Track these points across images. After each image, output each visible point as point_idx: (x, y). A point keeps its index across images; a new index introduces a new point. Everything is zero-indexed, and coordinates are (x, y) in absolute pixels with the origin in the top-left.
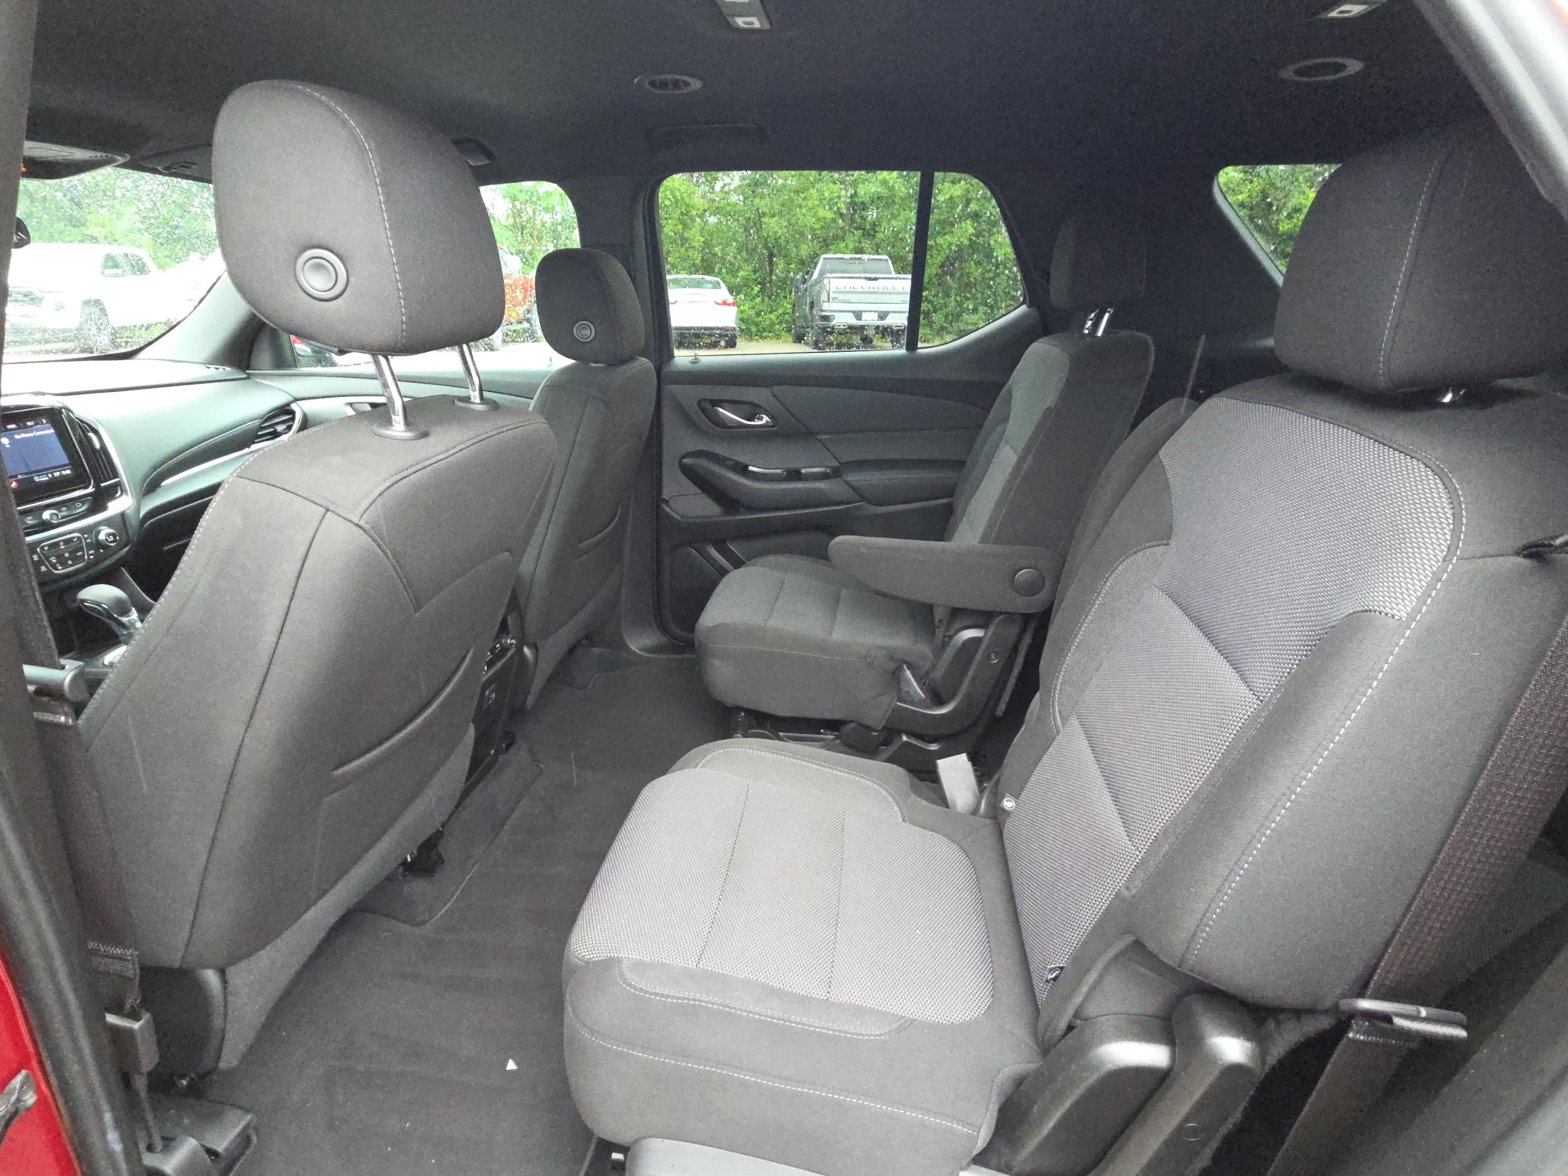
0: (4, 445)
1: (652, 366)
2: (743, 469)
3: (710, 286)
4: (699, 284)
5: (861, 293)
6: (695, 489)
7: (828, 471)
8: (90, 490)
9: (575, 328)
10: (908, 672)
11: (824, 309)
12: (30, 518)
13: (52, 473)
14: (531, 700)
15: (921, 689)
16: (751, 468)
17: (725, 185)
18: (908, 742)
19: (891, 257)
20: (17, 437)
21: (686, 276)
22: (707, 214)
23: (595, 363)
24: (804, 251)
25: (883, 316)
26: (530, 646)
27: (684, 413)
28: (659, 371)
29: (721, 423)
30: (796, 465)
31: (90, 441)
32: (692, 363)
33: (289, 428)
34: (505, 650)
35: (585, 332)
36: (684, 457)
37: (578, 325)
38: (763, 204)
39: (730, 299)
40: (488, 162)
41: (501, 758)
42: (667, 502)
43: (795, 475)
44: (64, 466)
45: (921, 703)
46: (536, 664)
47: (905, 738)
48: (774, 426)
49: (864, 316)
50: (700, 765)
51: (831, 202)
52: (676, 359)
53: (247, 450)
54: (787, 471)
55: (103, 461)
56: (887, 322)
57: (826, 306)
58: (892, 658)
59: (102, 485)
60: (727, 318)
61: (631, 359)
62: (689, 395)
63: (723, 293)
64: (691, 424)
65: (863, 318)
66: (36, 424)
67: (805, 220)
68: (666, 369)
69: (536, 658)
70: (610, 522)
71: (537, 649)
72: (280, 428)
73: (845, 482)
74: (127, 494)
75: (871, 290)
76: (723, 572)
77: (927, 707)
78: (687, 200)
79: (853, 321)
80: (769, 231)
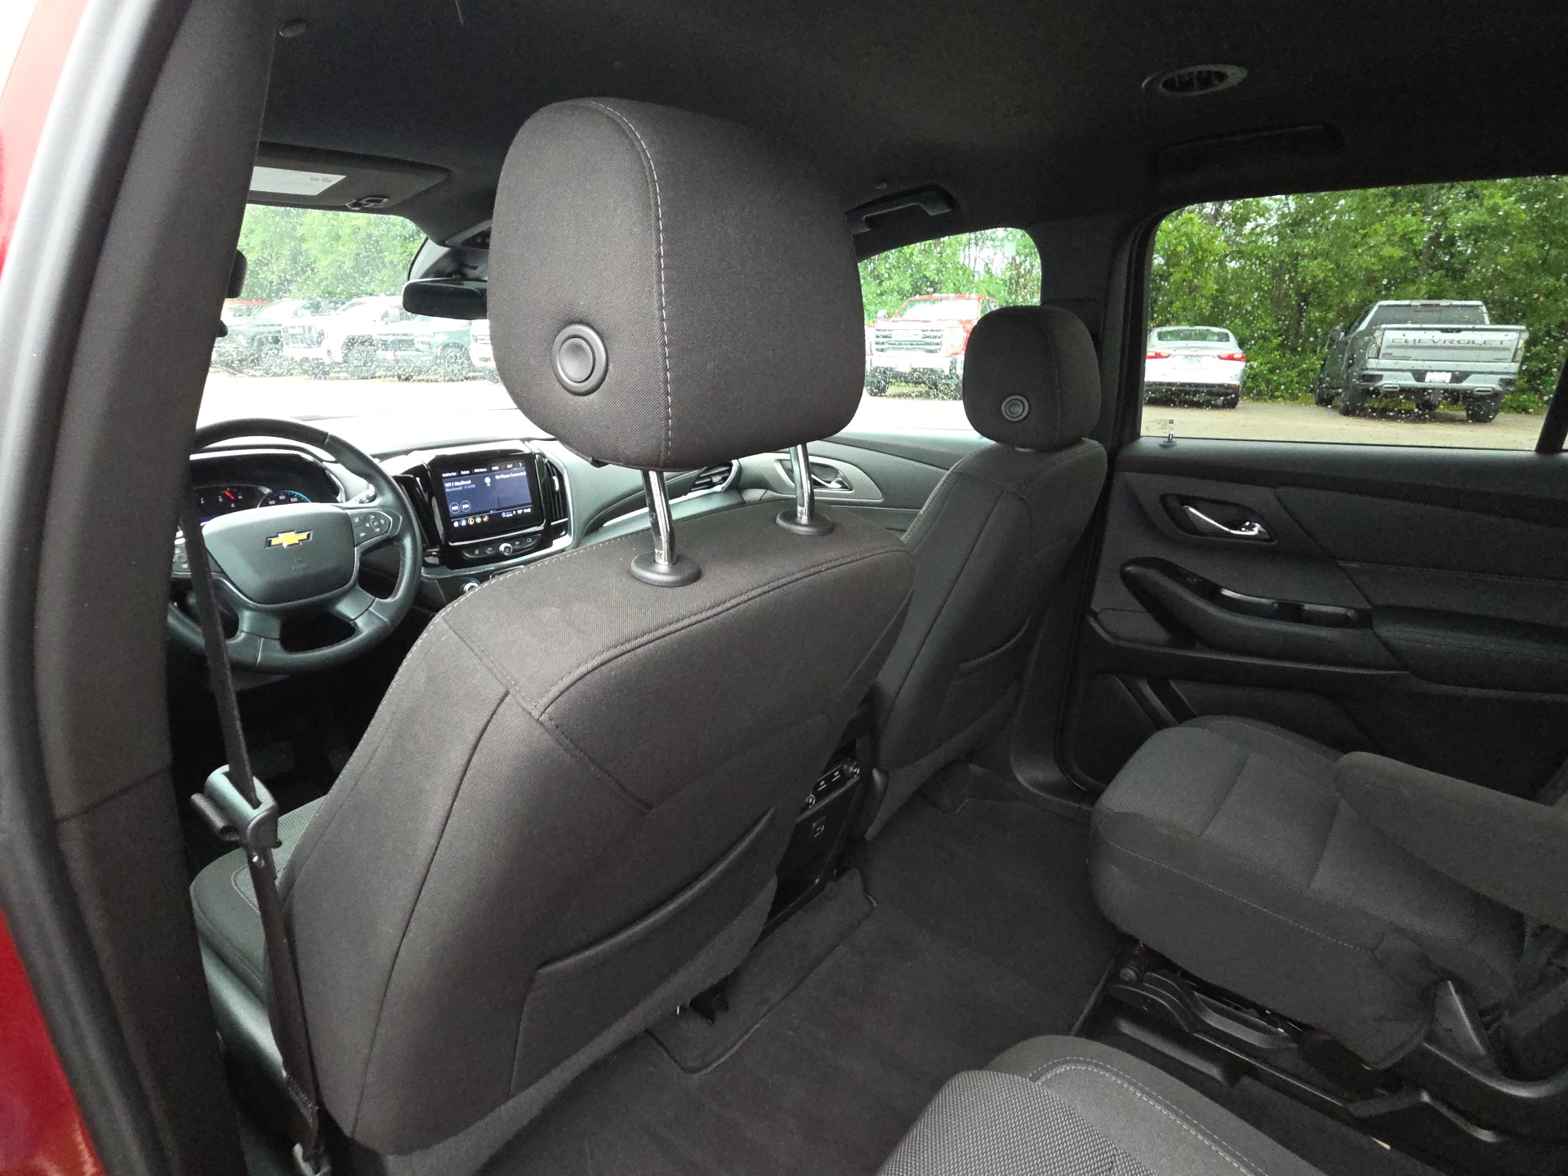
0: (486, 484)
1: (1104, 450)
2: (1211, 593)
3: (1216, 338)
4: (1203, 336)
5: (1430, 347)
6: (1135, 604)
7: (1350, 613)
8: (541, 528)
9: (1004, 404)
10: (1456, 999)
11: (1369, 366)
12: (490, 549)
13: (516, 511)
14: (871, 833)
15: (1479, 1034)
16: (1227, 593)
17: (1257, 227)
18: (1432, 1107)
19: (1486, 303)
20: (497, 477)
21: (1188, 328)
22: (1228, 259)
23: (1023, 447)
24: (1352, 298)
25: (1459, 377)
26: (880, 771)
27: (1139, 508)
28: (1113, 456)
29: (1191, 526)
30: (1293, 596)
31: (553, 482)
32: (1163, 446)
33: (725, 479)
34: (845, 778)
35: (1017, 409)
36: (1129, 563)
37: (1010, 399)
38: (1305, 246)
39: (1238, 353)
40: (948, 210)
41: (830, 885)
42: (1095, 615)
43: (1291, 612)
44: (528, 504)
45: (1473, 1061)
46: (884, 794)
47: (1426, 1098)
48: (1270, 540)
49: (1429, 376)
50: (1043, 1079)
51: (1406, 239)
52: (1142, 440)
53: (683, 498)
54: (1279, 604)
55: (559, 505)
56: (1466, 384)
57: (1372, 363)
58: (1424, 961)
59: (552, 524)
60: (1230, 374)
61: (1076, 441)
62: (1151, 486)
63: (1232, 347)
64: (1150, 526)
65: (1427, 380)
66: (514, 467)
67: (1361, 261)
68: (1125, 452)
69: (886, 786)
70: (1013, 636)
71: (888, 777)
72: (716, 479)
73: (1378, 637)
74: (570, 534)
75: (1448, 344)
76: (1160, 724)
77: (1488, 1073)
78: (1205, 246)
79: (1411, 382)
80: (1306, 275)
